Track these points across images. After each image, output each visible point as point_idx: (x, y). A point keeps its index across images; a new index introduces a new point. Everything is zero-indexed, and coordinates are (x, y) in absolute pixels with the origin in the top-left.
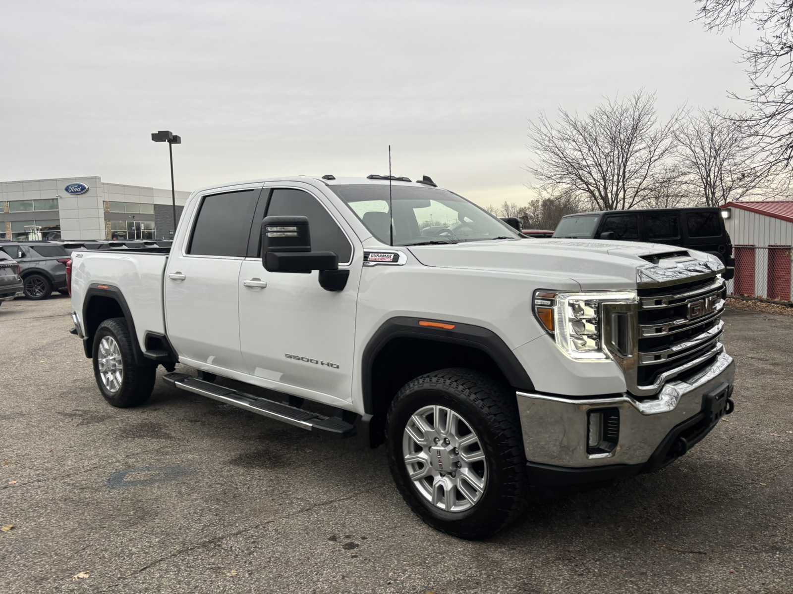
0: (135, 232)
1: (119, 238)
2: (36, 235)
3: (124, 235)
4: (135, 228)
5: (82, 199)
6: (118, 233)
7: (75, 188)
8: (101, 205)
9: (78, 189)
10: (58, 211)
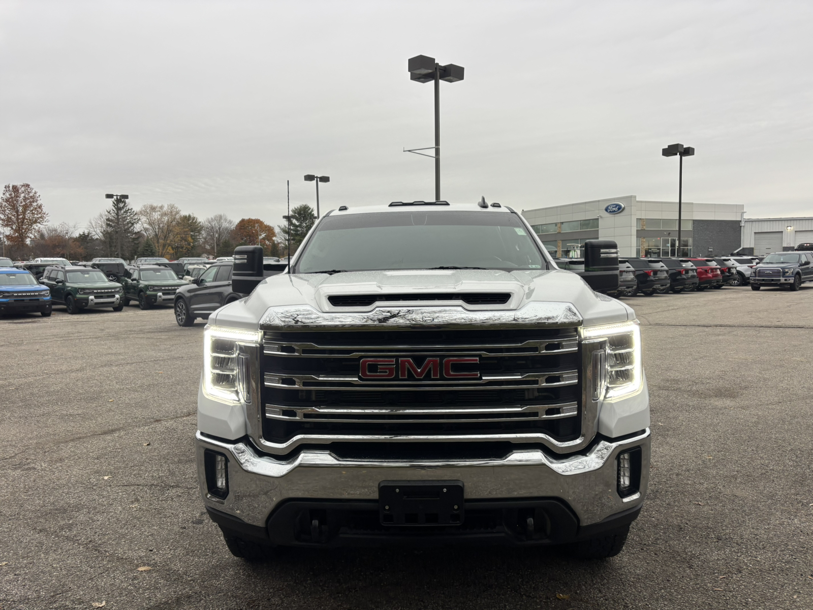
0: (670, 248)
1: (652, 255)
2: (576, 252)
3: (658, 252)
4: (669, 245)
5: (619, 218)
6: (652, 250)
7: (613, 207)
8: (634, 223)
9: (616, 209)
10: (598, 230)
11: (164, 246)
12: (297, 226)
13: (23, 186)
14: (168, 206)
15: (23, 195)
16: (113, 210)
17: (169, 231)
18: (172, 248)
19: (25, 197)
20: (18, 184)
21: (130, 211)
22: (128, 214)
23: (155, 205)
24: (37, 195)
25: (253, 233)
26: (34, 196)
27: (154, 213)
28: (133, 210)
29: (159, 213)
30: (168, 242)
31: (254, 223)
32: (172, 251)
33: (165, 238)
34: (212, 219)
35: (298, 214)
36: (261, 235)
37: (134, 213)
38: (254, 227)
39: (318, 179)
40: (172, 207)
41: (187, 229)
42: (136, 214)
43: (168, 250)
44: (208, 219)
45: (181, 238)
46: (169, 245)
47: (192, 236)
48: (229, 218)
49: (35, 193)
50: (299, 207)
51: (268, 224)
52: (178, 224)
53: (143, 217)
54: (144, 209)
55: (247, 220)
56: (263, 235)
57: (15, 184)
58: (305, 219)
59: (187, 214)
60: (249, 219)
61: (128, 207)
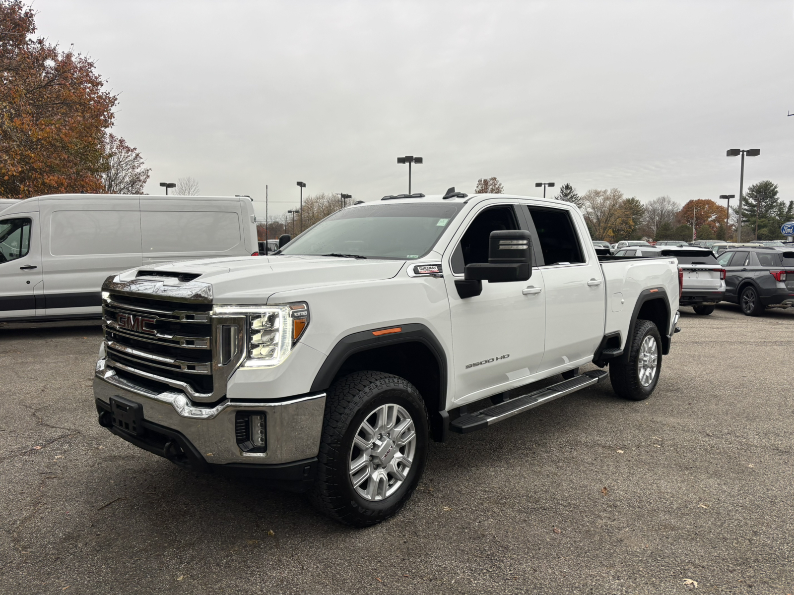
11: (605, 229)
12: (754, 206)
13: (491, 179)
14: (611, 190)
15: (491, 187)
16: (561, 197)
17: (611, 215)
18: (613, 231)
19: (492, 188)
20: (488, 178)
21: (575, 197)
22: (574, 199)
23: (599, 190)
24: (501, 187)
25: (701, 215)
26: (499, 187)
27: (597, 198)
28: (577, 196)
29: (602, 197)
30: (609, 225)
31: (704, 204)
32: (612, 234)
33: (606, 221)
34: (654, 201)
35: (756, 192)
36: (711, 217)
37: (579, 198)
38: (704, 208)
39: (745, 153)
40: (615, 191)
41: (628, 213)
42: (580, 199)
43: (608, 233)
44: (650, 202)
45: (622, 221)
46: (610, 228)
47: (633, 219)
48: (672, 200)
49: (500, 185)
50: (758, 184)
51: (720, 205)
52: (621, 207)
53: (586, 202)
54: (588, 194)
55: (696, 201)
56: (714, 217)
57: (485, 178)
58: (765, 197)
59: (631, 197)
60: (699, 200)
61: (573, 193)
